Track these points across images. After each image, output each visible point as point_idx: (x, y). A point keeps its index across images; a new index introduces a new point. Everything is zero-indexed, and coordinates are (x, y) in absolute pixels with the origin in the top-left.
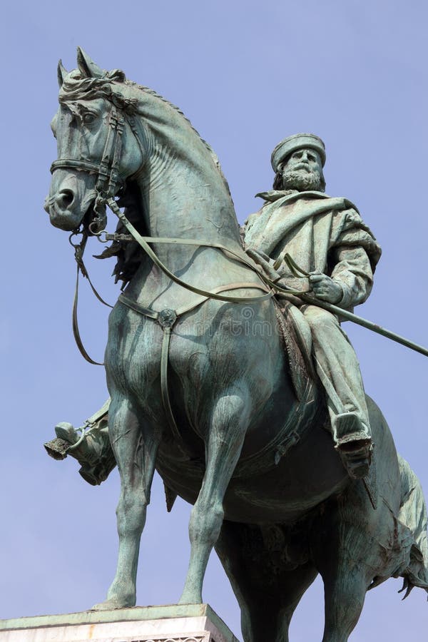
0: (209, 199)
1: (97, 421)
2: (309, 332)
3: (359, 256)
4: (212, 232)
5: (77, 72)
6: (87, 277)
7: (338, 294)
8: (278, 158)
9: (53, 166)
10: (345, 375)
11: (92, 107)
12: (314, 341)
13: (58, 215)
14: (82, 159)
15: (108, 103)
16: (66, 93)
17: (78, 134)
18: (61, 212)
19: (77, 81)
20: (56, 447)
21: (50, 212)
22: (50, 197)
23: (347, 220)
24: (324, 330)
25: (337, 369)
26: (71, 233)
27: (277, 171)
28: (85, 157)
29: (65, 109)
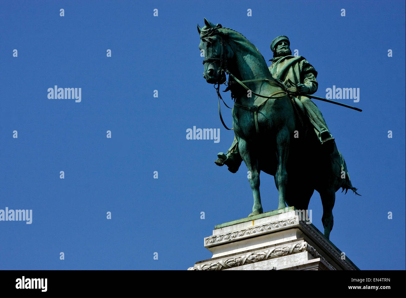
0: (260, 64)
1: (231, 150)
2: (302, 105)
3: (311, 75)
4: (263, 75)
5: (205, 27)
6: (222, 99)
7: (308, 90)
8: (273, 46)
9: (204, 61)
10: (318, 118)
11: (214, 38)
12: (305, 108)
13: (210, 78)
14: (214, 57)
15: (219, 36)
16: (203, 35)
17: (210, 49)
18: (210, 77)
19: (207, 30)
20: (219, 162)
21: (206, 78)
22: (205, 73)
23: (304, 63)
24: (307, 104)
25: (315, 117)
26: (214, 84)
27: (274, 50)
28: (215, 56)
29: (204, 40)
